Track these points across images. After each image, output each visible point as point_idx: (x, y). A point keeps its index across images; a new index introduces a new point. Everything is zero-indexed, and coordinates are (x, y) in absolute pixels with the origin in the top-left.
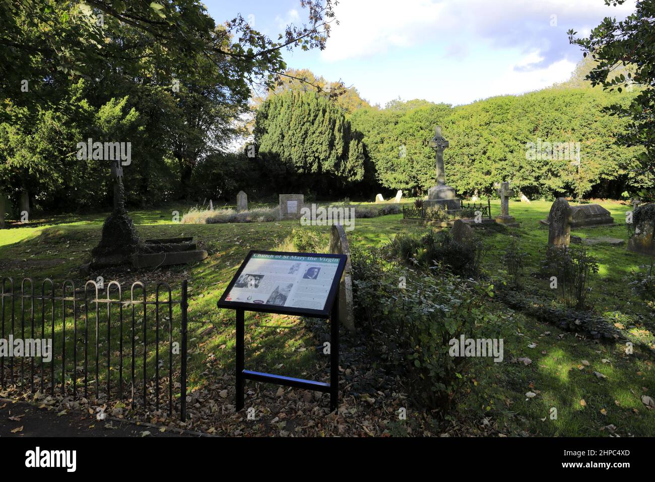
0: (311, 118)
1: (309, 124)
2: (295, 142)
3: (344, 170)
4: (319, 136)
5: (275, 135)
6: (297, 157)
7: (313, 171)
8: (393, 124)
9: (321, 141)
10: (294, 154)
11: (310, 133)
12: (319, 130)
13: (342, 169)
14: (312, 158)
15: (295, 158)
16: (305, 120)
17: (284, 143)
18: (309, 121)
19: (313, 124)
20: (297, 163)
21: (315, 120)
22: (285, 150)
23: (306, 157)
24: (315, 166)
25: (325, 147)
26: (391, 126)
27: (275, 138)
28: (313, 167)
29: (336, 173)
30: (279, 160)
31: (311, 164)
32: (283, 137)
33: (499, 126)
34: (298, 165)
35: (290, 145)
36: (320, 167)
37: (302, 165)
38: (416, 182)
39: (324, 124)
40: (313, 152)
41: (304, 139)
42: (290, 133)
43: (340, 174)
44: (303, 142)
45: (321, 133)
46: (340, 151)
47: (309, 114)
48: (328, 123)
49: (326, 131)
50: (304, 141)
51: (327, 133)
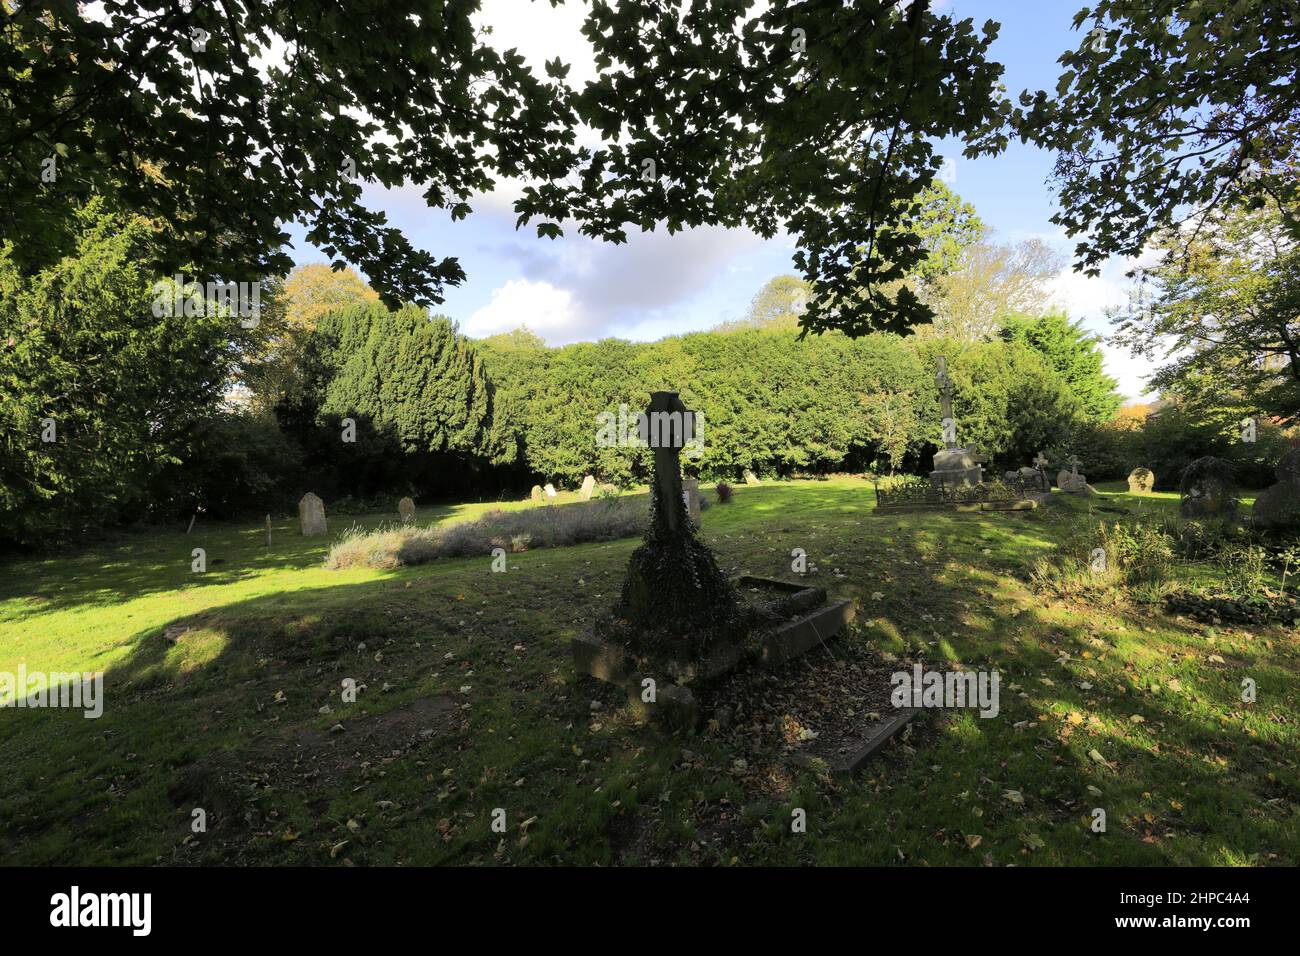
0: (434, 350)
1: (429, 360)
2: (405, 394)
3: (487, 446)
4: (448, 384)
5: (366, 379)
6: (409, 423)
7: (431, 449)
8: (542, 367)
9: (454, 392)
10: (404, 417)
11: (431, 377)
12: (450, 372)
13: (484, 443)
14: (434, 424)
15: (403, 425)
16: (423, 353)
17: (381, 396)
18: (429, 356)
19: (436, 361)
20: (407, 432)
21: (439, 352)
22: (385, 408)
23: (424, 422)
24: (438, 439)
25: (459, 405)
26: (539, 371)
27: (365, 384)
28: (434, 441)
29: (474, 450)
30: (372, 428)
31: (431, 436)
32: (380, 383)
33: (714, 374)
34: (410, 436)
35: (395, 400)
36: (445, 441)
37: (416, 437)
38: (592, 462)
39: (458, 362)
40: (436, 413)
41: (422, 388)
42: (396, 375)
43: (480, 453)
44: (419, 395)
45: (453, 378)
46: (483, 411)
47: (430, 344)
48: (464, 361)
49: (462, 374)
50: (421, 392)
51: (463, 378)
